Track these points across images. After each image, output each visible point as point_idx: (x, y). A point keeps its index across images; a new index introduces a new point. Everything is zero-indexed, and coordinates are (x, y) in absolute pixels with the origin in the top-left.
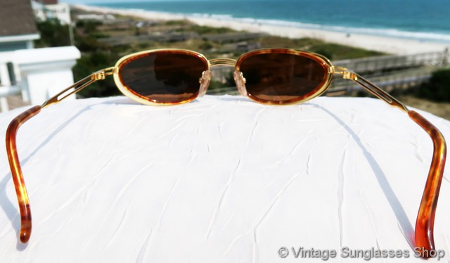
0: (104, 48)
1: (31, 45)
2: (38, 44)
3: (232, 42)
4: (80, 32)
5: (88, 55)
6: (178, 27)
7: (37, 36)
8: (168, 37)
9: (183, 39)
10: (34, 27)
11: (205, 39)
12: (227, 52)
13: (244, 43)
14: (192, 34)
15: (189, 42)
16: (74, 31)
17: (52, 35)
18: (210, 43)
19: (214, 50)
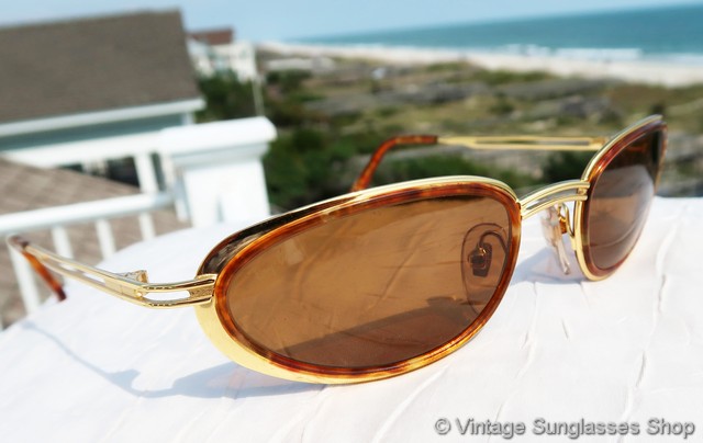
0: (316, 120)
1: (189, 119)
2: (201, 117)
3: (552, 97)
4: (274, 93)
5: (289, 134)
6: (449, 74)
7: (198, 104)
8: (430, 95)
9: (459, 97)
10: (193, 87)
11: (501, 95)
12: (543, 118)
13: (575, 99)
14: (478, 86)
15: (471, 103)
16: (264, 91)
17: (225, 100)
18: (511, 101)
19: (517, 114)
